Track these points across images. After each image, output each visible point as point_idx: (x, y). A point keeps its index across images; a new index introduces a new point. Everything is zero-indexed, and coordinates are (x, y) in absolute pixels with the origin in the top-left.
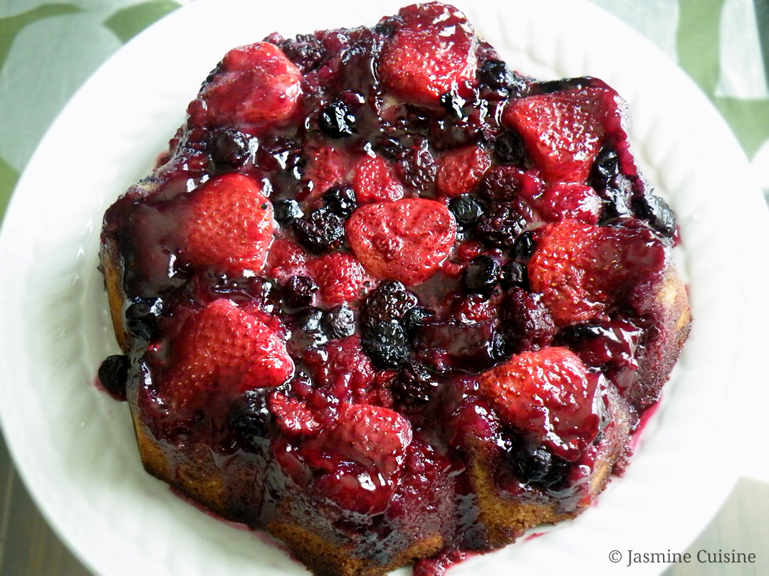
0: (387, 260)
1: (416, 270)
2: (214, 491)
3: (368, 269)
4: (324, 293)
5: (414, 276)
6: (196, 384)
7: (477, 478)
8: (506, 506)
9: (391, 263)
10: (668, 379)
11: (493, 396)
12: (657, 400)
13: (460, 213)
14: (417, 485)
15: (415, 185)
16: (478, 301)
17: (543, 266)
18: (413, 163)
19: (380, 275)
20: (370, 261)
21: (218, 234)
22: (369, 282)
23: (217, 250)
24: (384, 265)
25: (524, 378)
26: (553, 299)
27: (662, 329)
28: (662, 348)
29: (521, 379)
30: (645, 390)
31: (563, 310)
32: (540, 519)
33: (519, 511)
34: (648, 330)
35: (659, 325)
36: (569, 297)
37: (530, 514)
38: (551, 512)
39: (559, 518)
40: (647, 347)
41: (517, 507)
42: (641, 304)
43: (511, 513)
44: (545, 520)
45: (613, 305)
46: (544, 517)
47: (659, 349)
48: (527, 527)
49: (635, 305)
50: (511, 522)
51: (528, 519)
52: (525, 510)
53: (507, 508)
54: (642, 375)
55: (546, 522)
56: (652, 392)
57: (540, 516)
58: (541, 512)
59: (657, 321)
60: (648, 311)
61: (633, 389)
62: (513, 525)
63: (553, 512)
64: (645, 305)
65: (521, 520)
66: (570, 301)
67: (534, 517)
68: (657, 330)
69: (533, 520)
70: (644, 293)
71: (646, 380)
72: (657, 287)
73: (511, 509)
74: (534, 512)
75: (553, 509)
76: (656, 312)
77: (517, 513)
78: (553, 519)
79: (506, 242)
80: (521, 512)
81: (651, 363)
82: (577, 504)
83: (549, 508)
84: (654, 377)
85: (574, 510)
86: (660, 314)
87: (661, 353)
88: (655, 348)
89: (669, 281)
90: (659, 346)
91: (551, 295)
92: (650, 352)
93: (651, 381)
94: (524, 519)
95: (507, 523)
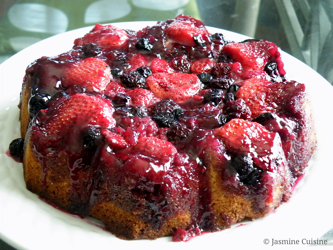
0: (166, 90)
1: (181, 95)
2: (64, 190)
3: (156, 95)
4: (133, 100)
5: (179, 98)
6: (64, 123)
7: (212, 177)
8: (227, 198)
9: (168, 92)
10: (307, 166)
11: (222, 134)
12: (303, 173)
13: (202, 78)
14: (180, 172)
15: (180, 69)
16: (212, 105)
17: (245, 90)
18: (180, 62)
19: (162, 97)
20: (157, 91)
21: (83, 73)
22: (156, 100)
23: (82, 78)
24: (164, 93)
25: (237, 127)
26: (250, 104)
27: (305, 126)
28: (305, 139)
29: (236, 128)
30: (297, 163)
31: (255, 109)
32: (245, 213)
33: (234, 201)
34: (298, 124)
35: (303, 123)
36: (258, 103)
37: (240, 206)
38: (251, 207)
39: (255, 215)
40: (298, 134)
41: (233, 198)
42: (295, 106)
43: (229, 204)
44: (247, 215)
45: (280, 110)
46: (247, 212)
47: (304, 137)
48: (237, 217)
49: (292, 107)
50: (229, 212)
51: (238, 211)
52: (238, 201)
53: (228, 199)
54: (296, 152)
55: (248, 216)
56: (300, 167)
57: (245, 209)
58: (246, 205)
59: (302, 119)
60: (298, 111)
61: (291, 158)
62: (230, 214)
63: (252, 208)
64: (297, 108)
65: (235, 210)
66: (259, 105)
67: (242, 209)
68: (302, 125)
69: (241, 213)
70: (296, 101)
71: (298, 156)
72: (302, 100)
73: (230, 200)
74: (242, 204)
75: (252, 205)
76: (302, 114)
77: (233, 203)
78: (252, 215)
79: (225, 86)
80: (235, 202)
81: (300, 145)
82: (266, 201)
83: (250, 203)
84: (301, 156)
85: (263, 208)
86: (304, 116)
87: (305, 141)
88: (302, 136)
89: (307, 100)
90: (304, 136)
91: (249, 102)
92: (299, 138)
93: (300, 159)
94: (236, 210)
95: (227, 211)
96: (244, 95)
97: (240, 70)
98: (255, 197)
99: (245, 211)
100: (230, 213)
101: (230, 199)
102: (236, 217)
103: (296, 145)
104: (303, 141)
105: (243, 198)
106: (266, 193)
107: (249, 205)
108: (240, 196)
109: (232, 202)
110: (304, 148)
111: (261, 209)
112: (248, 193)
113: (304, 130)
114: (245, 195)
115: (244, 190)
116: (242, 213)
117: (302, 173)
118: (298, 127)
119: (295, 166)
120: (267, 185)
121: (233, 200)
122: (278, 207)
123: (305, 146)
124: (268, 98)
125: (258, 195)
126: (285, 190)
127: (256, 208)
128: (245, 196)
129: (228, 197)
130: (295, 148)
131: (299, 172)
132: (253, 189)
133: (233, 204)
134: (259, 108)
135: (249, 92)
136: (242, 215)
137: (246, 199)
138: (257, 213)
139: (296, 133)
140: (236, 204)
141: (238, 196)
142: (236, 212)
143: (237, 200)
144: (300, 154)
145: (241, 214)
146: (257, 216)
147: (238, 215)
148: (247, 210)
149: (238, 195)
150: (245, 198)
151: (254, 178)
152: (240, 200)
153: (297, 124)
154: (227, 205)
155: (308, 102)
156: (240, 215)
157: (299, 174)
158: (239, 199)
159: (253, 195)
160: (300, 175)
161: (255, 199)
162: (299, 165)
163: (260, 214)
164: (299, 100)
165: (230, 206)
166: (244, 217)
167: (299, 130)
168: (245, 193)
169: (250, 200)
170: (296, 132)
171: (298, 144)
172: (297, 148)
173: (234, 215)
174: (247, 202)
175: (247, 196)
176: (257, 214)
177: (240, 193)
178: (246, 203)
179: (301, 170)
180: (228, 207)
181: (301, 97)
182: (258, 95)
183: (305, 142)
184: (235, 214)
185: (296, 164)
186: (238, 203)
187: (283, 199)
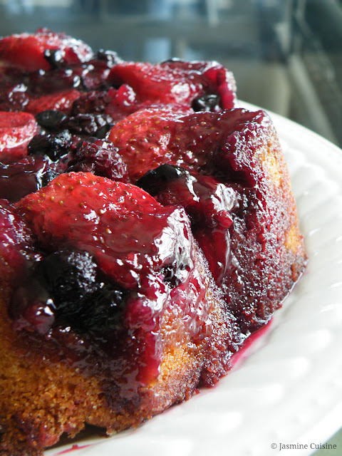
10: (279, 306)
12: (266, 323)
13: (44, 118)
25: (73, 188)
26: (130, 154)
27: (264, 203)
28: (267, 235)
29: (70, 190)
30: (248, 295)
31: (141, 162)
32: (84, 413)
33: (46, 378)
34: (247, 197)
35: (259, 196)
36: (150, 150)
37: (66, 394)
38: (100, 397)
39: (114, 420)
40: (246, 222)
41: (43, 369)
42: (235, 154)
43: (34, 385)
44: (91, 418)
45: (203, 167)
46: (90, 409)
47: (263, 232)
48: (62, 426)
49: (228, 156)
50: (36, 409)
51: (63, 407)
52: (57, 378)
53: (29, 372)
54: (243, 265)
55: (94, 424)
56: (259, 306)
57: (83, 403)
58: (83, 392)
59: (257, 186)
60: (244, 167)
61: (232, 281)
62: (38, 417)
63: (103, 399)
64: (241, 158)
65: (52, 405)
66: (150, 154)
67: (73, 402)
68: (257, 201)
69: (72, 413)
70: (238, 141)
71: (248, 277)
72: (254, 141)
73: (35, 375)
74: (72, 388)
75: (101, 389)
76: (255, 173)
77: (45, 384)
78: (105, 418)
79: (86, 128)
80: (49, 380)
81: (253, 251)
82: (138, 379)
83: (94, 384)
84: (259, 279)
85: (134, 399)
86: (260, 179)
87: (266, 241)
88: (257, 226)
89: (269, 145)
90: (262, 228)
91: (128, 150)
92: (251, 232)
93: (256, 285)
94: (57, 406)
95: (30, 409)
96: (119, 137)
97: (129, 101)
98: (106, 366)
99: (83, 408)
100: (40, 415)
101: (37, 373)
102: (57, 424)
103: (243, 250)
104: (261, 241)
105: (73, 370)
106: (136, 355)
107: (94, 389)
108: (63, 364)
109: (42, 381)
110: (265, 259)
111: (130, 402)
112: (85, 354)
113: (260, 212)
114: (78, 359)
115: (70, 345)
116: (75, 414)
117: (262, 321)
118: (245, 205)
119: (244, 303)
120: (137, 332)
121: (43, 376)
122: (186, 399)
123: (269, 255)
124: (176, 141)
125: (113, 361)
126: (208, 357)
127: (114, 400)
128: (76, 364)
129: (29, 366)
130: (241, 256)
131: (255, 318)
132: (96, 342)
133: (46, 386)
134: (150, 162)
135: (133, 130)
136: (74, 418)
137: (81, 372)
138: (119, 414)
139: (242, 220)
140: (53, 387)
141: (55, 364)
142: (57, 411)
143: (55, 374)
144: (254, 273)
145: (72, 416)
146: (120, 422)
147: (62, 420)
148: (87, 403)
149: (58, 361)
150: (77, 370)
151: (98, 311)
152: (65, 375)
153: (242, 197)
154: (29, 389)
155: (271, 149)
156: (68, 418)
157: (256, 323)
158: (60, 372)
159: (101, 361)
160: (260, 326)
161: (108, 373)
162: (254, 302)
163: (127, 415)
164: (247, 139)
165: (37, 392)
166: (82, 427)
167: (248, 214)
168: (76, 356)
169: (93, 375)
170: (241, 218)
171: (248, 246)
172: (245, 257)
173: (52, 420)
174: (85, 380)
175: (83, 363)
176: (119, 417)
177: (61, 353)
178: (83, 385)
179: (260, 315)
180: (33, 395)
181: (252, 135)
182: (151, 135)
183: (267, 245)
184: (56, 417)
185: (246, 298)
186: (60, 384)
187: (201, 379)
